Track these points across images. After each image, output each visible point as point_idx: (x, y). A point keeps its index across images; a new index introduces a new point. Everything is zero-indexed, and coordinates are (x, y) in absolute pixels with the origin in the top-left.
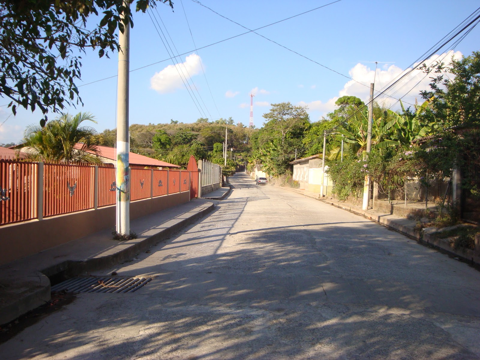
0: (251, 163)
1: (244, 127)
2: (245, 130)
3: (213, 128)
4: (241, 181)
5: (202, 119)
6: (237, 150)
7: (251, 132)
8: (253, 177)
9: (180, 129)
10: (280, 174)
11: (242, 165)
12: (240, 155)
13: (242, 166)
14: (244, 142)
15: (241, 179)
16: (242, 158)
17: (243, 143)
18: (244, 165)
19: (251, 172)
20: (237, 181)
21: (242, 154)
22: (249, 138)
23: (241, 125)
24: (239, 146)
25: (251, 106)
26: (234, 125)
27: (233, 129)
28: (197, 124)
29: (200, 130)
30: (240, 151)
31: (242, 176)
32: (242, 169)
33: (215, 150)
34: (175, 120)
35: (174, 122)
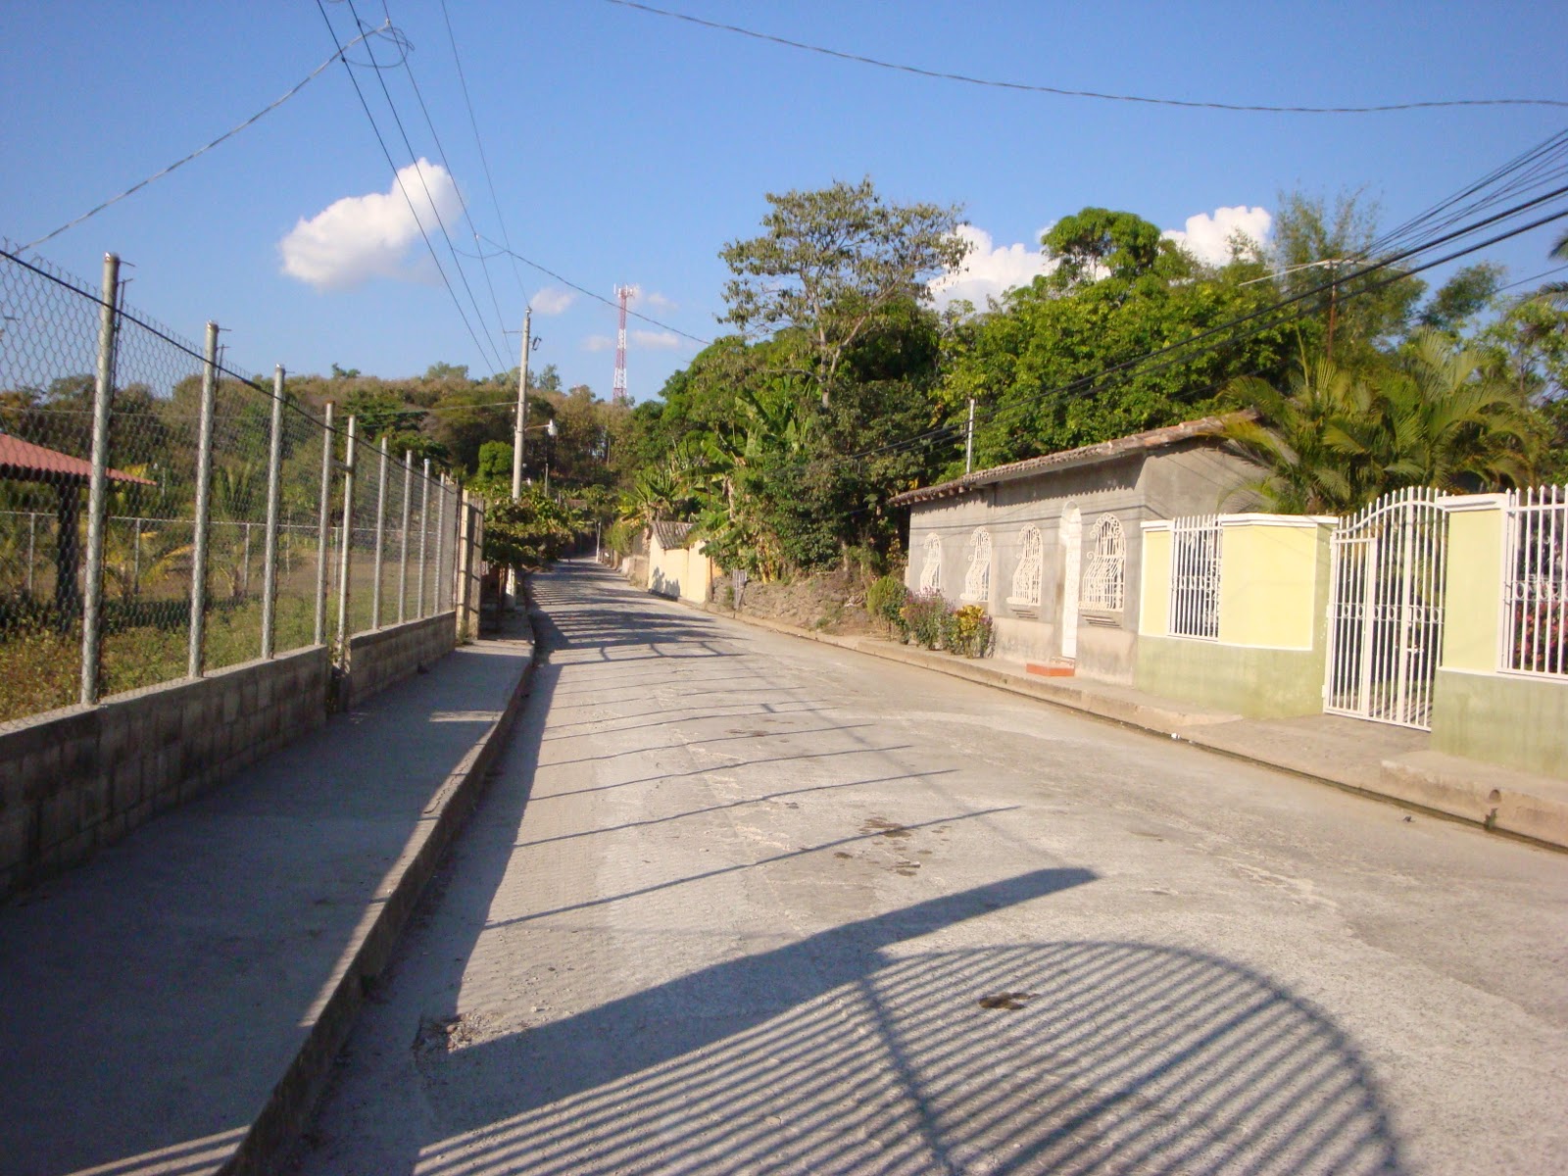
0: (634, 514)
1: (595, 400)
2: (596, 410)
3: (482, 397)
4: (588, 591)
5: (445, 369)
6: (567, 480)
7: (620, 418)
8: (633, 577)
9: (363, 394)
10: (806, 563)
11: (586, 531)
12: (578, 497)
13: (583, 534)
14: (594, 454)
15: (588, 583)
16: (585, 507)
17: (591, 457)
18: (594, 534)
19: (622, 555)
20: (570, 590)
21: (585, 492)
22: (611, 439)
23: (585, 394)
24: (575, 463)
25: (621, 331)
26: (559, 393)
27: (556, 407)
28: (425, 382)
29: (436, 400)
30: (577, 481)
31: (591, 574)
32: (585, 545)
33: (483, 467)
34: (347, 369)
35: (344, 374)
